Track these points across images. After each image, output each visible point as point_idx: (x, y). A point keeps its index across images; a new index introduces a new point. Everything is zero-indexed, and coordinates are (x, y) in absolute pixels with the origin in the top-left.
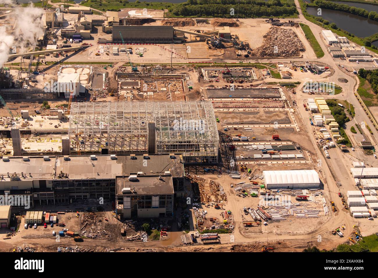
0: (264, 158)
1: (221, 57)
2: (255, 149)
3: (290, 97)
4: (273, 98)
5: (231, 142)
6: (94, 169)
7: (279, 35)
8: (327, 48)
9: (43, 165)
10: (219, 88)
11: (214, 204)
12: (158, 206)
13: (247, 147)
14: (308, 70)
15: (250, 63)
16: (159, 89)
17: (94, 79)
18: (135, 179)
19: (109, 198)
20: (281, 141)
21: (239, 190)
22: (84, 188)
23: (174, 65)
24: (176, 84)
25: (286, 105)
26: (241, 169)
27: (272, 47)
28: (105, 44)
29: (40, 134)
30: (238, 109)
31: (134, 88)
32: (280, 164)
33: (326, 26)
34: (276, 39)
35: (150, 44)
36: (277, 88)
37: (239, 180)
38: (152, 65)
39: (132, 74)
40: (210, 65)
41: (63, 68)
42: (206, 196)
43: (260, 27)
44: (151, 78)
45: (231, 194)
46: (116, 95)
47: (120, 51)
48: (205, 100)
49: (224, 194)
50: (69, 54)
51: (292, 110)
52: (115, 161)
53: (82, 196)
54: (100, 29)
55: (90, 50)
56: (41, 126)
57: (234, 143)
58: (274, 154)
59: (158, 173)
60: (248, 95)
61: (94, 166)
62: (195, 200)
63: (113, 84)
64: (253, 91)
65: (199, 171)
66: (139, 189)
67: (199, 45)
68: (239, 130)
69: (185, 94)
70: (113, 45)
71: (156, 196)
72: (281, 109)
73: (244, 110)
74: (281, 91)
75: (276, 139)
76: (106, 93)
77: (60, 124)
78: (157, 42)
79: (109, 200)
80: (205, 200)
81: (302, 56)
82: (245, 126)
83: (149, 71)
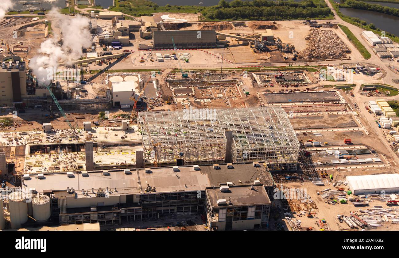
0: (342, 163)
1: (269, 61)
2: (330, 155)
3: (349, 100)
4: (333, 101)
5: (304, 148)
6: (179, 181)
7: (321, 36)
8: (372, 50)
9: (125, 178)
10: (276, 93)
11: (306, 213)
12: (253, 217)
13: (322, 153)
14: (359, 72)
15: (299, 66)
16: (215, 96)
17: (145, 87)
18: (226, 190)
19: (197, 211)
20: (353, 145)
21: (327, 197)
22: (171, 201)
23: (224, 71)
24: (231, 90)
25: (347, 109)
26: (323, 175)
27: (318, 49)
28: (147, 50)
29: (107, 146)
30: (301, 113)
31: (189, 95)
32: (359, 169)
33: (364, 26)
34: (320, 41)
35: (193, 49)
36: (334, 90)
37: (323, 187)
38: (201, 70)
39: (183, 80)
40: (260, 69)
41: (109, 76)
42: (295, 204)
43: (299, 29)
44: (203, 84)
45: (319, 202)
46: (173, 103)
47: (164, 57)
48: (265, 105)
49: (313, 202)
50: (112, 61)
51: (355, 113)
52: (199, 171)
53: (170, 210)
54: (137, 34)
55: (132, 57)
56: (106, 137)
57: (307, 149)
58: (351, 159)
59: (246, 182)
60: (307, 99)
61: (179, 178)
62: (285, 209)
63: (166, 91)
64: (311, 95)
65: (280, 179)
66: (234, 200)
67: (243, 49)
68: (308, 135)
69: (244, 100)
70: (155, 51)
71: (252, 206)
72: (344, 112)
73: (307, 115)
74: (339, 94)
75: (349, 143)
76: (162, 101)
77: (126, 135)
78: (200, 47)
79: (197, 213)
80: (295, 209)
81: (350, 57)
82: (313, 131)
83: (200, 77)
